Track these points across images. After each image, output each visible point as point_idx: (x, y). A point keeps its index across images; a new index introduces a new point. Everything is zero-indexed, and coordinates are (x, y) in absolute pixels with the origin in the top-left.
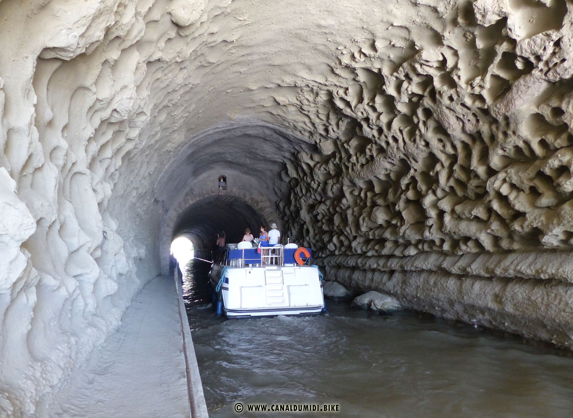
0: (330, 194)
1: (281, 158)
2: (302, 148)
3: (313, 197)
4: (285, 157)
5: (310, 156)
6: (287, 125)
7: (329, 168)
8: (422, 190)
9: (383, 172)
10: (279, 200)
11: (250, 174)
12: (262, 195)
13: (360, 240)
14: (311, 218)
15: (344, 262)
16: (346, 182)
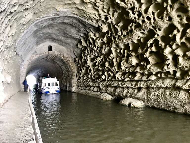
0: (104, 52)
1: (79, 36)
2: (90, 30)
3: (94, 54)
4: (81, 36)
5: (94, 34)
6: (86, 16)
7: (104, 40)
8: (162, 46)
9: (137, 38)
10: (76, 57)
11: (62, 45)
12: (68, 55)
13: (120, 73)
14: (92, 64)
15: (111, 84)
16: (114, 45)
